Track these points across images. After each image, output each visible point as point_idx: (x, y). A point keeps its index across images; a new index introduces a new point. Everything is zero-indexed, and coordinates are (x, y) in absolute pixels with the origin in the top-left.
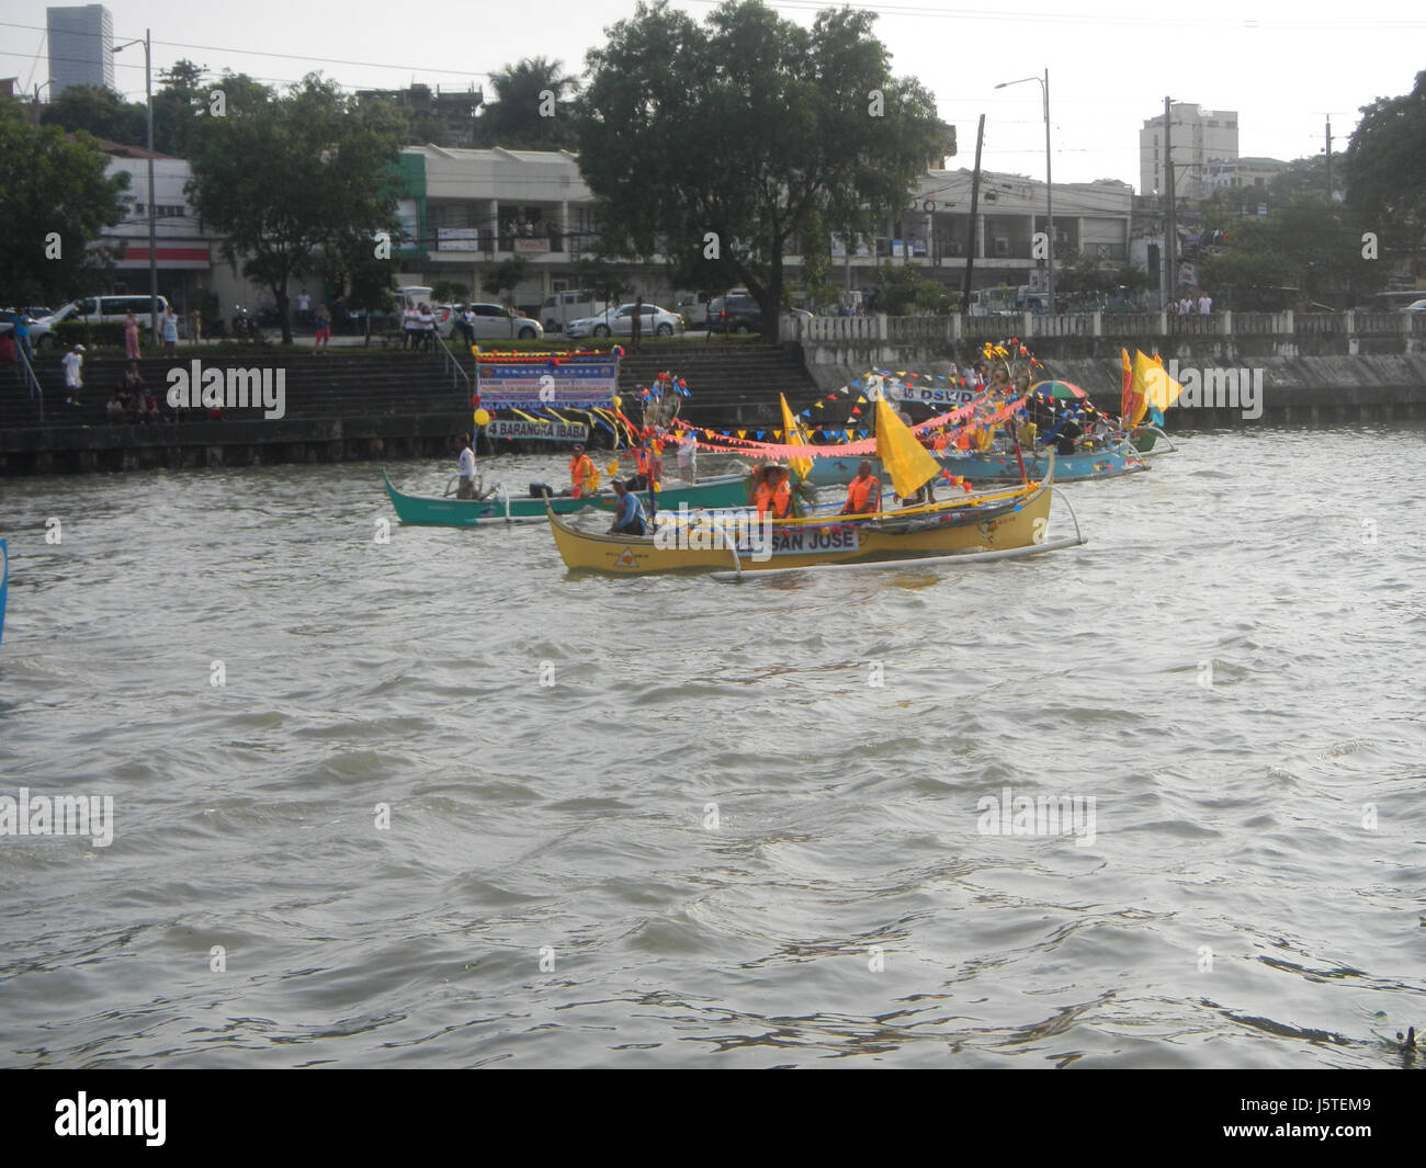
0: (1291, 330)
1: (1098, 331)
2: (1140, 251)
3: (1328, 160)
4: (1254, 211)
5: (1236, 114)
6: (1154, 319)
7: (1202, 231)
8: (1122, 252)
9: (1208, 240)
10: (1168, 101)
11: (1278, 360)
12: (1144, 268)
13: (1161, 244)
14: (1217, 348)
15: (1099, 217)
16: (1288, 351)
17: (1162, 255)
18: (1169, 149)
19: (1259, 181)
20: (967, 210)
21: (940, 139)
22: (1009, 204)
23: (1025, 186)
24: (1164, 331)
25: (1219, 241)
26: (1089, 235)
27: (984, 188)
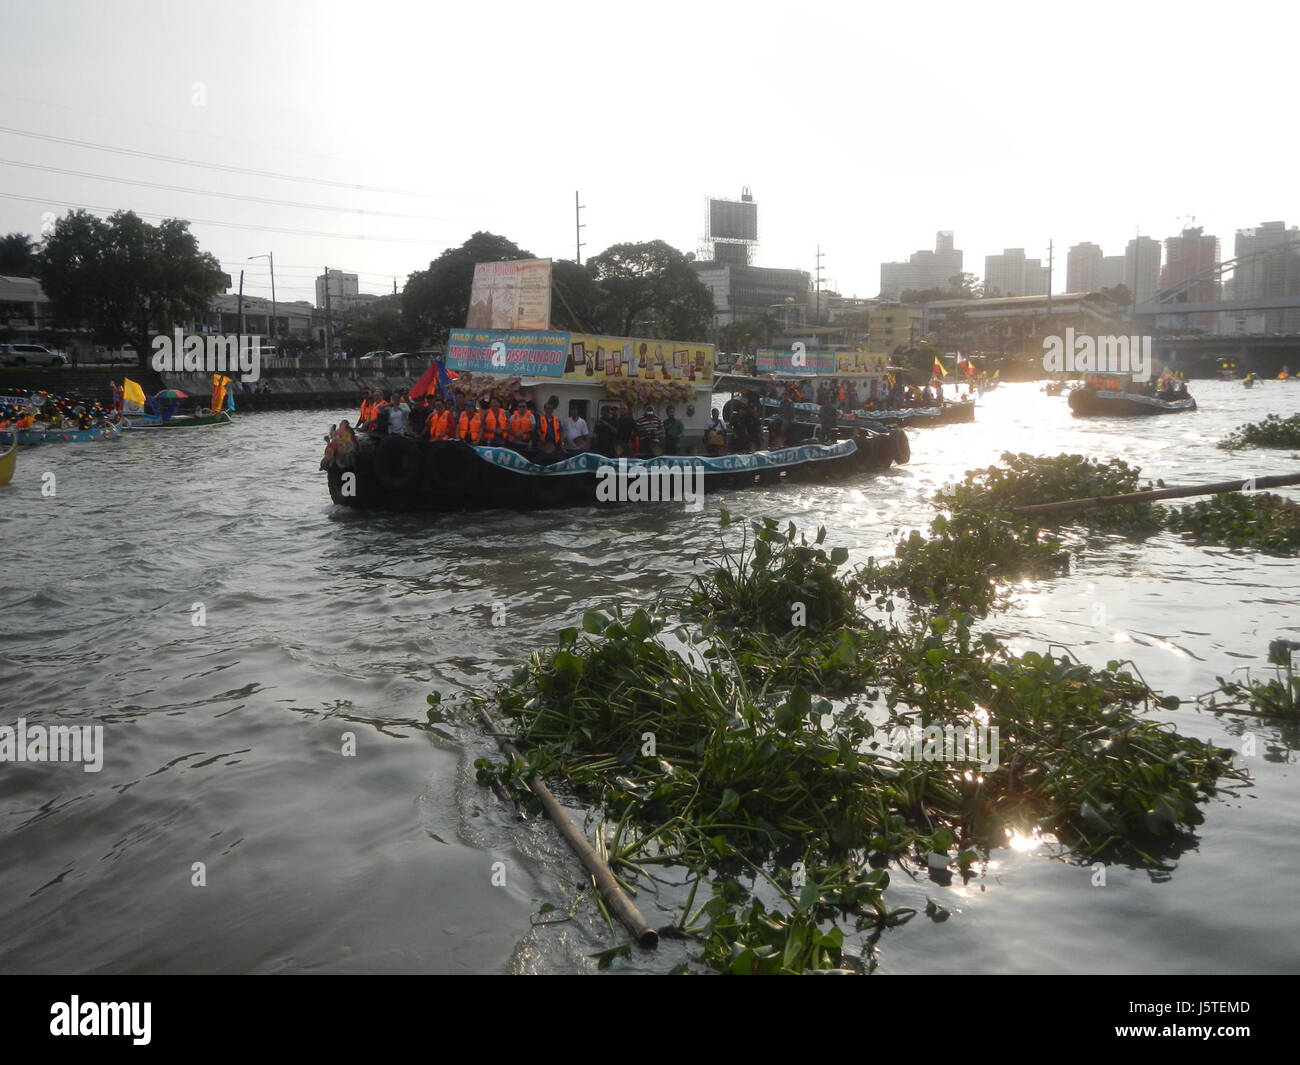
0: (381, 366)
1: (298, 366)
2: (316, 333)
3: (395, 296)
4: (365, 316)
5: (357, 276)
6: (323, 362)
7: (342, 324)
8: (308, 332)
9: (345, 328)
10: (326, 268)
11: (375, 379)
12: (318, 339)
13: (325, 329)
14: (350, 374)
15: (297, 317)
16: (380, 375)
17: (326, 335)
18: (327, 289)
19: (368, 304)
20: (237, 312)
21: (226, 281)
22: (256, 310)
23: (263, 302)
24: (327, 366)
25: (350, 329)
26: (293, 325)
27: (244, 302)
